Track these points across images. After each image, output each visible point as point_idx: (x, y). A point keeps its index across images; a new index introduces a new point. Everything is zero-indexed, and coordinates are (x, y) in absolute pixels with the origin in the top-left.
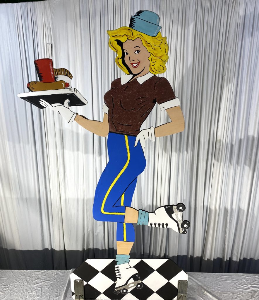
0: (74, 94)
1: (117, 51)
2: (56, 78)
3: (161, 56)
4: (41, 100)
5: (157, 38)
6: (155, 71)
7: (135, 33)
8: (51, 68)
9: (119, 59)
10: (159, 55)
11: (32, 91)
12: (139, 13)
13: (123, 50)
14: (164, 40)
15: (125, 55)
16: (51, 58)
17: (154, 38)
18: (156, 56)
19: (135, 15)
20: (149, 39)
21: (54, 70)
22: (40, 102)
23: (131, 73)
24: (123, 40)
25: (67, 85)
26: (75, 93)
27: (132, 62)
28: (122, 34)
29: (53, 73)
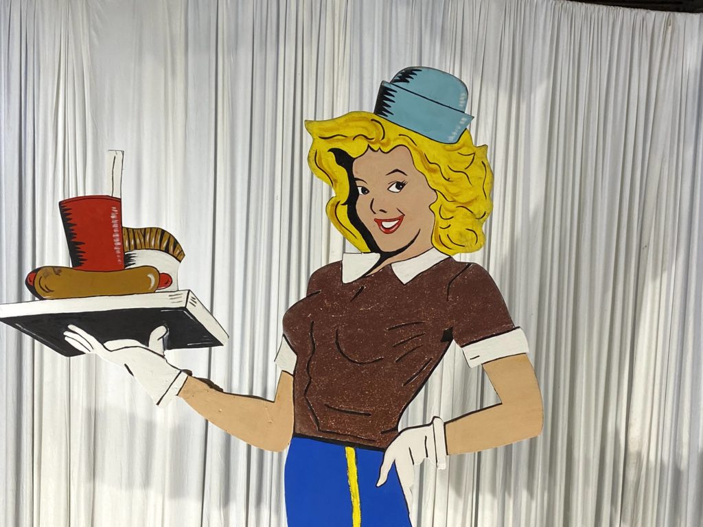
0: (185, 308)
1: (333, 182)
2: (127, 259)
3: (469, 203)
4: (71, 327)
5: (460, 148)
6: (450, 245)
7: (393, 132)
8: (115, 226)
9: (340, 207)
10: (462, 199)
11: (41, 299)
12: (406, 75)
13: (352, 180)
14: (479, 153)
15: (358, 194)
16: (116, 195)
17: (448, 147)
18: (454, 201)
19: (394, 81)
20: (434, 151)
21: (125, 232)
22: (66, 333)
23: (373, 247)
24: (353, 149)
25: (165, 280)
26: (189, 307)
27: (380, 216)
28: (351, 133)
29: (122, 241)
